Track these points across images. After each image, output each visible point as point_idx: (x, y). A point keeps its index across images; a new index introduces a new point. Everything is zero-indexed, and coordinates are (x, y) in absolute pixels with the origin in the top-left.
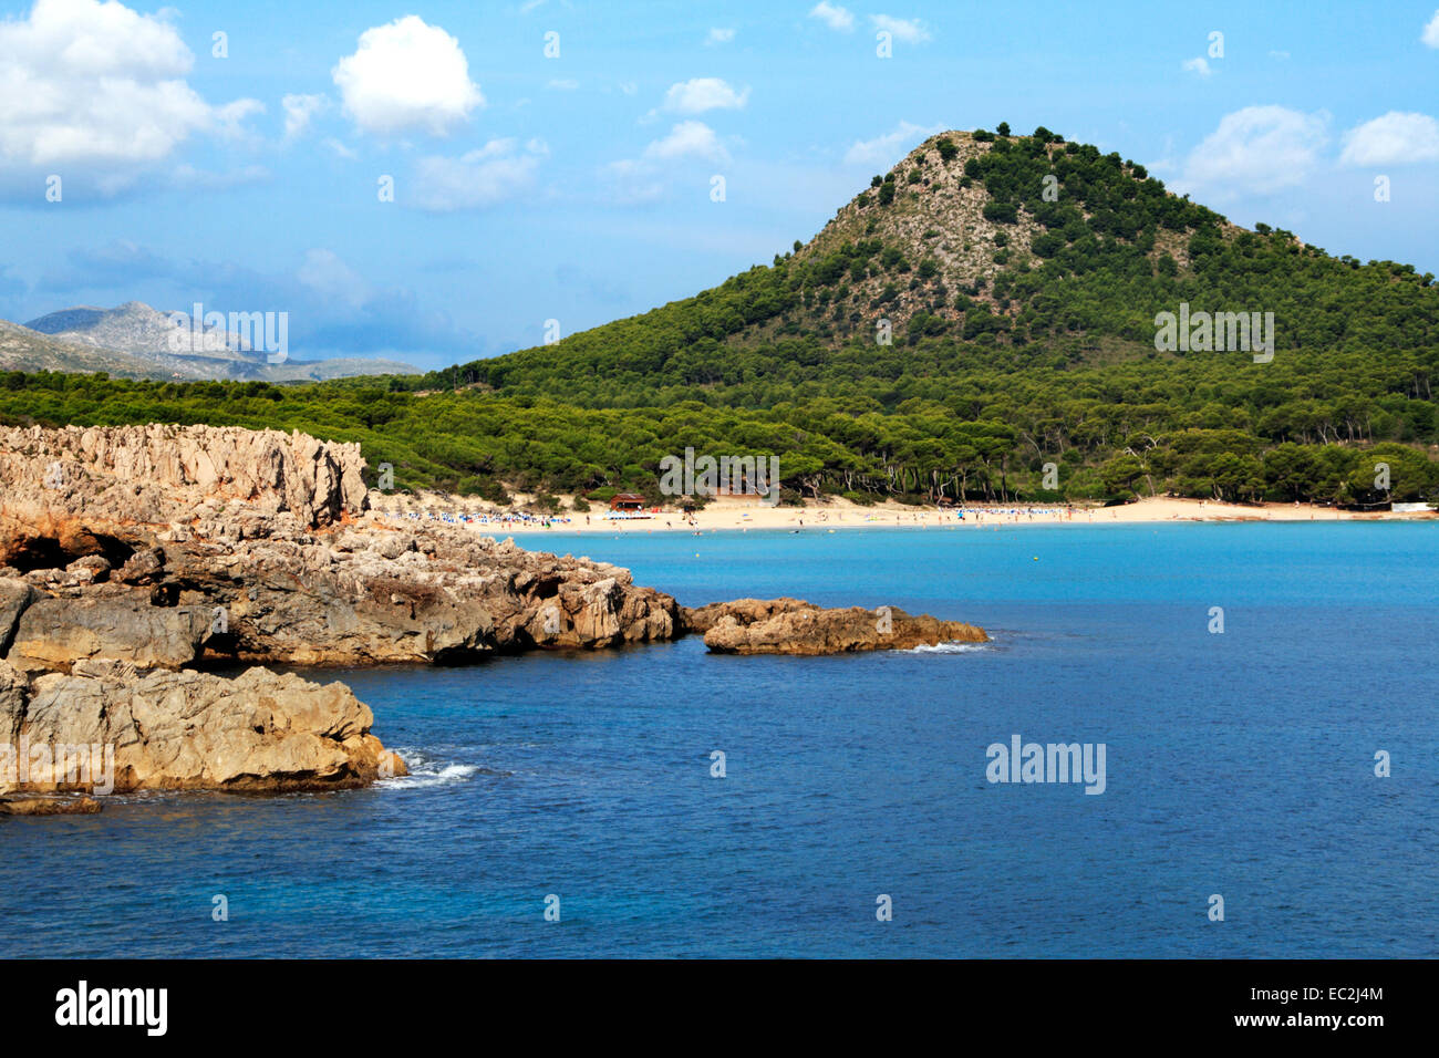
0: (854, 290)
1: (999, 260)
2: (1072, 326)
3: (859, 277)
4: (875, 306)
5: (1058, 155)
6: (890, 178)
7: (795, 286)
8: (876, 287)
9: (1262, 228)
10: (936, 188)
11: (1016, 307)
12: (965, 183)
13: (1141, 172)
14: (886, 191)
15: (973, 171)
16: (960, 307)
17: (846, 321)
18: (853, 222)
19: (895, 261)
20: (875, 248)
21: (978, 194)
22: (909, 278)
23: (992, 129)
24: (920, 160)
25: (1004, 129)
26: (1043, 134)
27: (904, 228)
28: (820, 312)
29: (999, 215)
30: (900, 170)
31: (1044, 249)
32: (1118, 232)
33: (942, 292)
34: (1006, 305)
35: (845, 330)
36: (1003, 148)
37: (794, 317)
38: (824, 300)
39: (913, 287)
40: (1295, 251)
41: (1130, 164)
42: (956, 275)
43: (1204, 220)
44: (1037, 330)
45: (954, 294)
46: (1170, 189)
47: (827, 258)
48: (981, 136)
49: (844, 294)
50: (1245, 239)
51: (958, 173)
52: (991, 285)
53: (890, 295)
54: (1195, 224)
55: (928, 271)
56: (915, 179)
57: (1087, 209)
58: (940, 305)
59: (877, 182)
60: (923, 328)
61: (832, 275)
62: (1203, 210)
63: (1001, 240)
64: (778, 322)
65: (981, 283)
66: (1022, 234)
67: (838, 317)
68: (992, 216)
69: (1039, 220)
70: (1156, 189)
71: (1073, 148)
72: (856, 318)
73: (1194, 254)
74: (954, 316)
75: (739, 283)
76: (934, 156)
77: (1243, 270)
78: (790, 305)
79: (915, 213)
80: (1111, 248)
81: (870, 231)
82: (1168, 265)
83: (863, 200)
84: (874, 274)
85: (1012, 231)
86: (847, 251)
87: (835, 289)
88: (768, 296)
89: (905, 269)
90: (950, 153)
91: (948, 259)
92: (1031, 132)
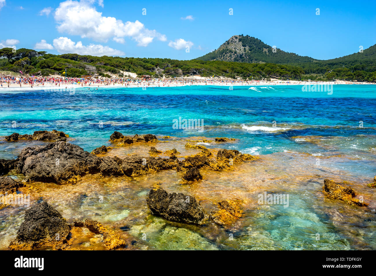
0: (225, 55)
1: (245, 51)
3: (226, 53)
4: (228, 57)
5: (250, 38)
6: (228, 41)
7: (217, 54)
8: (228, 55)
10: (235, 42)
11: (248, 57)
12: (239, 42)
13: (260, 41)
14: (228, 43)
15: (240, 40)
17: (225, 59)
18: (224, 47)
19: (231, 51)
20: (228, 50)
21: (241, 43)
23: (241, 35)
24: (232, 39)
25: (242, 35)
26: (247, 35)
27: (231, 47)
28: (220, 58)
30: (229, 40)
31: (250, 50)
34: (246, 57)
36: (243, 37)
37: (217, 59)
38: (221, 56)
39: (234, 55)
40: (281, 51)
41: (259, 40)
42: (239, 53)
45: (239, 56)
46: (264, 43)
47: (221, 51)
48: (240, 36)
49: (224, 56)
51: (238, 40)
52: (244, 55)
53: (231, 56)
55: (235, 53)
56: (232, 41)
59: (226, 41)
60: (236, 60)
61: (222, 53)
62: (269, 46)
63: (245, 49)
64: (215, 59)
66: (247, 48)
67: (224, 59)
68: (243, 46)
69: (249, 46)
70: (263, 43)
71: (252, 37)
72: (226, 59)
73: (269, 51)
75: (209, 54)
76: (234, 38)
78: (217, 57)
79: (233, 45)
80: (258, 50)
81: (226, 48)
82: (265, 52)
83: (224, 44)
84: (228, 53)
85: (246, 48)
86: (224, 50)
88: (213, 56)
89: (232, 53)
90: (236, 38)
91: (238, 51)
92: (246, 35)
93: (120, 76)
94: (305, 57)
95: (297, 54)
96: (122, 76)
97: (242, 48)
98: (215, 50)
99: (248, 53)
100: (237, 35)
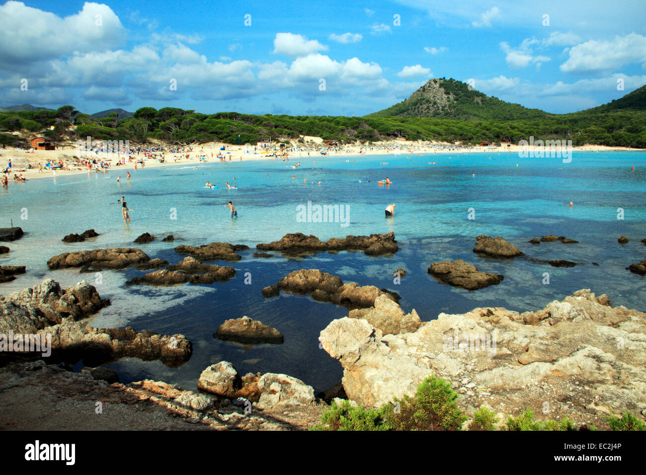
0: (421, 107)
1: (448, 101)
2: (464, 114)
3: (421, 105)
4: (425, 110)
5: (455, 83)
6: (424, 86)
7: (408, 106)
8: (425, 106)
9: (493, 97)
10: (434, 88)
11: (453, 110)
12: (440, 87)
14: (424, 89)
15: (441, 85)
16: (442, 110)
18: (418, 95)
19: (428, 101)
20: (424, 99)
21: (442, 89)
22: (431, 105)
23: (442, 78)
24: (430, 83)
25: (444, 78)
26: (451, 79)
27: (429, 95)
28: (414, 111)
29: (447, 93)
30: (426, 85)
31: (456, 100)
32: (468, 97)
33: (438, 107)
34: (451, 110)
35: (420, 114)
36: (445, 81)
37: (409, 112)
38: (415, 109)
42: (441, 104)
43: (482, 95)
44: (458, 114)
45: (441, 108)
47: (414, 100)
48: (440, 79)
49: (419, 107)
50: (490, 99)
51: (438, 85)
53: (428, 108)
54: (481, 96)
55: (435, 103)
56: (429, 87)
57: (462, 92)
58: (438, 110)
59: (421, 87)
60: (436, 114)
61: (416, 104)
62: (482, 93)
63: (448, 98)
64: (406, 113)
65: (446, 106)
66: (452, 97)
67: (418, 112)
69: (454, 94)
71: (457, 82)
72: (422, 112)
73: (482, 101)
74: (441, 112)
75: (396, 106)
76: (433, 83)
77: (491, 104)
78: (408, 110)
79: (430, 93)
80: (467, 100)
81: (422, 96)
82: (477, 103)
83: (419, 91)
84: (424, 104)
85: (450, 96)
86: (418, 99)
87: (417, 107)
88: (403, 108)
89: (430, 103)
90: (435, 82)
91: (438, 101)
92: (449, 79)
93: (299, 141)
94: (534, 110)
95: (522, 105)
96: (301, 141)
97: (445, 96)
98: (406, 100)
99: (453, 103)
100: (437, 78)
